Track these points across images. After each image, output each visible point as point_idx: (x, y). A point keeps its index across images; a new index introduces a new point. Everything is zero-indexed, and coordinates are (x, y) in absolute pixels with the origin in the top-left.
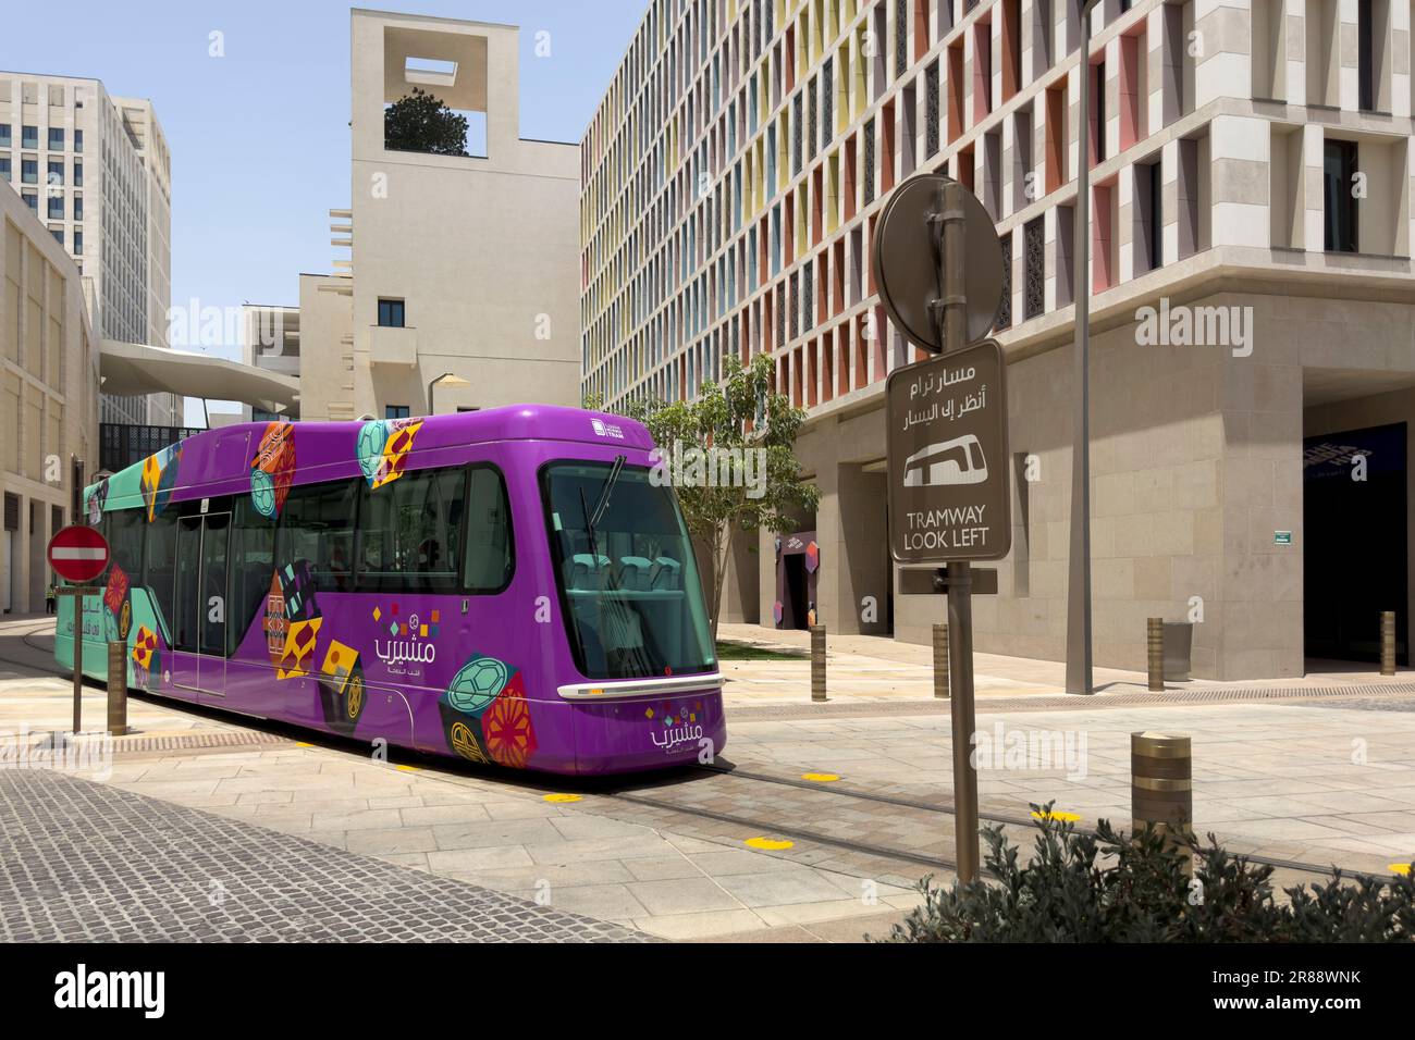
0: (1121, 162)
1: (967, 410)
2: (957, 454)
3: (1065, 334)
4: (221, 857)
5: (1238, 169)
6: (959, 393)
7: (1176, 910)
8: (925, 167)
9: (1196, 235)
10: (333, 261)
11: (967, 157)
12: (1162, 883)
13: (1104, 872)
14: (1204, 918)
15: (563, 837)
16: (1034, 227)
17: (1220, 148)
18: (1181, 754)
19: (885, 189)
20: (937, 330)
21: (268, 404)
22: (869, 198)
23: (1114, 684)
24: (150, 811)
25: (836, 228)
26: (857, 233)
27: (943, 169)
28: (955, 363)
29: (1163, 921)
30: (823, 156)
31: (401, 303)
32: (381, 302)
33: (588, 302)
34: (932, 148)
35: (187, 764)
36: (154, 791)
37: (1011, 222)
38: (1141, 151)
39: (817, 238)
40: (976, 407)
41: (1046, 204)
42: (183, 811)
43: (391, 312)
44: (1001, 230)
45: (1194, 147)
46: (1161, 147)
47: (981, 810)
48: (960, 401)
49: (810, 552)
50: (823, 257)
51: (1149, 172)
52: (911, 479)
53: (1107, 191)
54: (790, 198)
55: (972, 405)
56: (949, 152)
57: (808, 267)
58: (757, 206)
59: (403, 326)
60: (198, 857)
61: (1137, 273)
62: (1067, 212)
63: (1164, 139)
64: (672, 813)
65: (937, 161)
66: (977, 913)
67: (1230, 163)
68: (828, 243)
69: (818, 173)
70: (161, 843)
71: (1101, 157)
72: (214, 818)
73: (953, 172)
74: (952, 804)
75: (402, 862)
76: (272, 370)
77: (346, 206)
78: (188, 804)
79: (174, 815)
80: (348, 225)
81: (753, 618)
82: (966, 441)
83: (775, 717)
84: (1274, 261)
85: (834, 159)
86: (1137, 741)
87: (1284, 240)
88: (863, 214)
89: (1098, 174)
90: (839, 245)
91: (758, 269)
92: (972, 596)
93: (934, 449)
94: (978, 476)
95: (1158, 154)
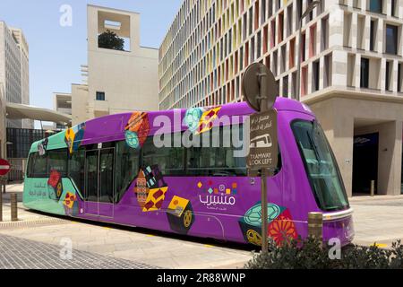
0: (309, 62)
4: (49, 255)
5: (339, 64)
6: (266, 122)
7: (317, 257)
8: (257, 60)
9: (328, 82)
10: (82, 81)
11: (268, 58)
12: (314, 250)
16: (286, 78)
17: (334, 59)
18: (320, 218)
19: (246, 66)
20: (259, 105)
21: (62, 123)
22: (241, 69)
24: (26, 242)
25: (232, 76)
26: (238, 78)
27: (261, 62)
28: (264, 114)
29: (314, 260)
30: (229, 56)
31: (103, 93)
32: (97, 93)
33: (161, 95)
34: (259, 55)
35: (37, 229)
36: (28, 237)
37: (279, 77)
38: (314, 59)
39: (227, 79)
41: (289, 72)
42: (36, 242)
43: (100, 96)
44: (276, 79)
45: (328, 58)
46: (320, 58)
48: (265, 125)
50: (229, 84)
51: (316, 64)
52: (252, 146)
53: (305, 69)
54: (219, 67)
55: (268, 126)
56: (263, 57)
57: (224, 87)
58: (210, 70)
59: (104, 100)
60: (41, 255)
61: (312, 92)
62: (294, 74)
63: (320, 56)
65: (260, 59)
66: (266, 260)
68: (230, 81)
69: (227, 61)
70: (30, 252)
71: (304, 60)
72: (46, 244)
73: (264, 63)
75: (105, 255)
76: (62, 112)
77: (86, 64)
78: (38, 240)
79: (34, 244)
80: (86, 70)
82: (266, 135)
84: (347, 89)
85: (232, 57)
87: (350, 85)
88: (239, 73)
89: (303, 64)
90: (233, 81)
91: (210, 87)
93: (258, 138)
94: (269, 145)
95: (319, 60)
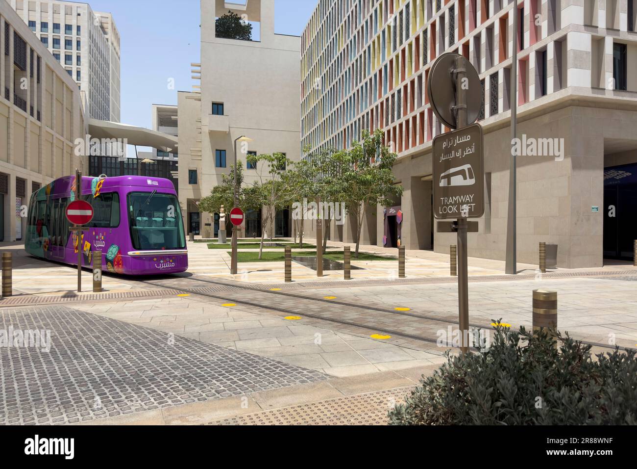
0: (530, 50)
1: (467, 153)
2: (462, 172)
3: (507, 122)
4: (145, 344)
5: (578, 54)
6: (463, 146)
7: (551, 363)
8: (448, 49)
9: (561, 82)
10: (193, 86)
11: (466, 46)
12: (546, 352)
13: (522, 348)
14: (563, 367)
15: (293, 334)
16: (494, 77)
17: (571, 45)
18: (553, 299)
19: (432, 59)
20: (454, 119)
21: (164, 148)
22: (425, 63)
23: (525, 270)
24: (113, 324)
25: (411, 75)
26: (420, 77)
27: (456, 51)
28: (462, 133)
29: (547, 368)
30: (405, 44)
31: (222, 104)
32: (213, 104)
33: (304, 105)
34: (452, 42)
35: (129, 304)
36: (116, 316)
37: (485, 74)
38: (538, 46)
39: (403, 79)
40: (470, 152)
41: (499, 68)
42: (127, 324)
43: (218, 108)
44: (481, 77)
45: (560, 44)
46: (547, 44)
47: (470, 323)
48: (464, 150)
49: (399, 215)
50: (406, 87)
51: (542, 55)
52: (443, 183)
53: (524, 62)
54: (391, 62)
55: (469, 151)
56: (459, 44)
57: (399, 91)
58: (377, 65)
59: (223, 114)
60: (134, 344)
61: (537, 97)
62: (508, 71)
63: (548, 41)
64: (340, 324)
65: (453, 48)
66: (469, 365)
67: (575, 51)
68: (408, 81)
69: (403, 51)
70: (118, 339)
71: (522, 48)
72: (141, 328)
73: (460, 52)
74: (458, 320)
75: (224, 345)
76: (165, 133)
77: (198, 62)
78: (129, 322)
79: (123, 326)
80: (198, 70)
81: (374, 242)
82: (466, 167)
83: (383, 284)
84: (593, 93)
85: (410, 45)
86: (535, 293)
87: (597, 85)
88: (423, 69)
89: (521, 55)
90: (413, 82)
91: (378, 92)
92: (468, 233)
93: (452, 170)
94: (471, 182)
95: (545, 47)
